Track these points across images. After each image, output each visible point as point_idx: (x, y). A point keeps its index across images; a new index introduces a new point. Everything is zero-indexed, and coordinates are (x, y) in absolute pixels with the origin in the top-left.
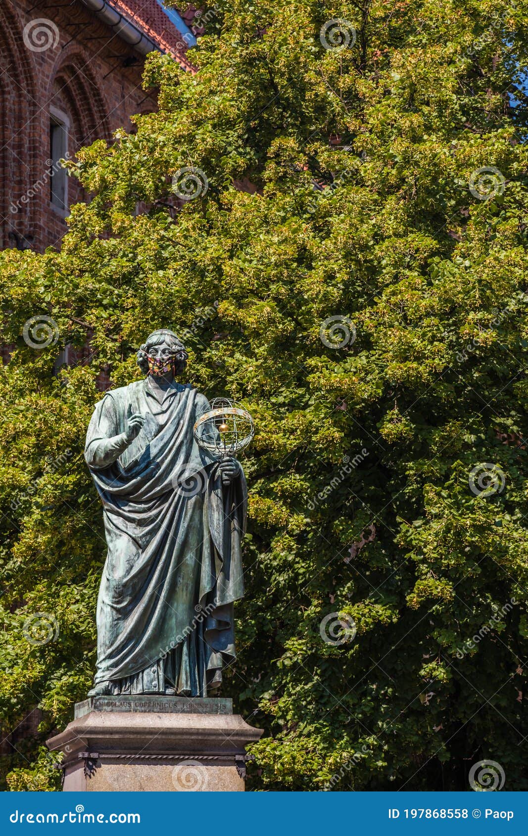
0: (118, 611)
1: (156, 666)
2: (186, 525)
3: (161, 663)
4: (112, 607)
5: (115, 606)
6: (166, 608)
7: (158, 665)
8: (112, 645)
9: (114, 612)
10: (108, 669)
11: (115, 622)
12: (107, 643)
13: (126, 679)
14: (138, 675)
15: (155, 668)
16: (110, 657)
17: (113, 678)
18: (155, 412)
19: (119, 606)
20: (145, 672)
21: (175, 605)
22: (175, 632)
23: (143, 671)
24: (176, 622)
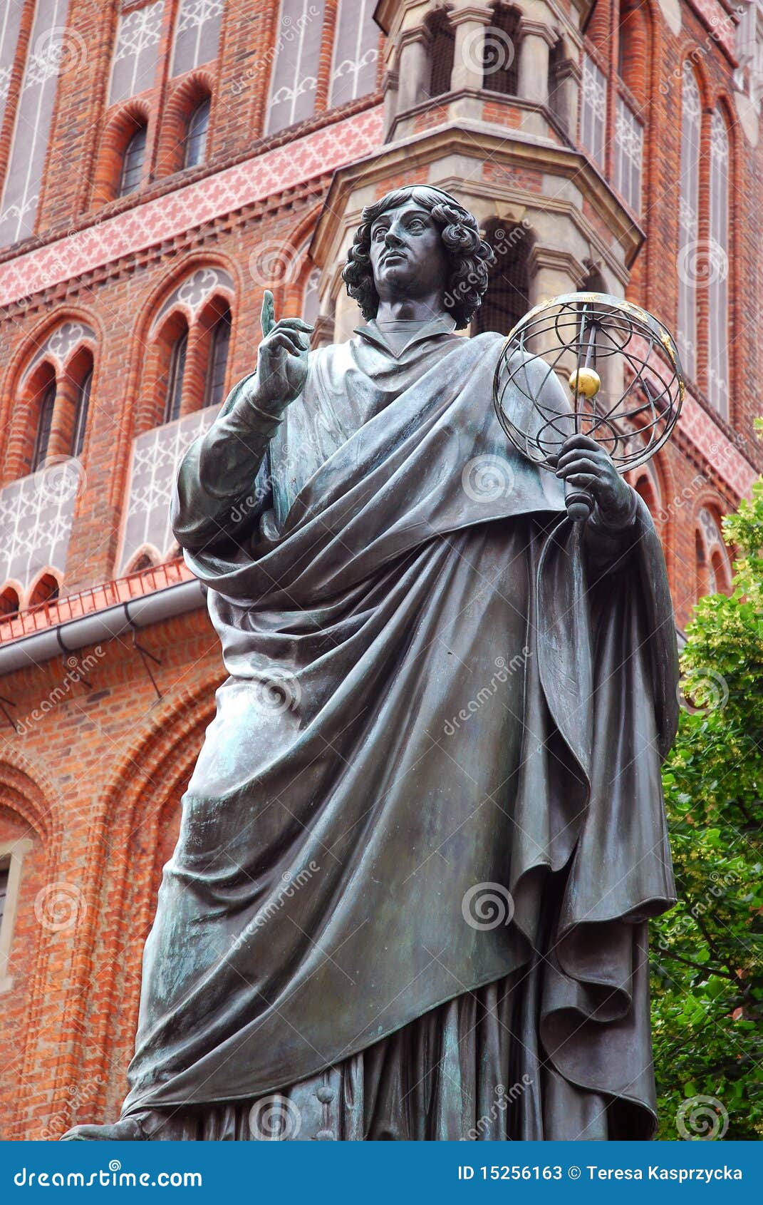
0: (201, 890)
1: (336, 1075)
2: (457, 660)
3: (357, 1072)
4: (184, 880)
5: (195, 875)
6: (376, 892)
7: (347, 1082)
8: (177, 999)
9: (191, 898)
10: (157, 1077)
12: (162, 992)
13: (218, 1110)
15: (332, 1087)
16: (169, 1035)
17: (168, 1101)
18: (374, 370)
19: (206, 878)
20: (297, 1093)
21: (414, 897)
23: (286, 1092)
24: (415, 950)
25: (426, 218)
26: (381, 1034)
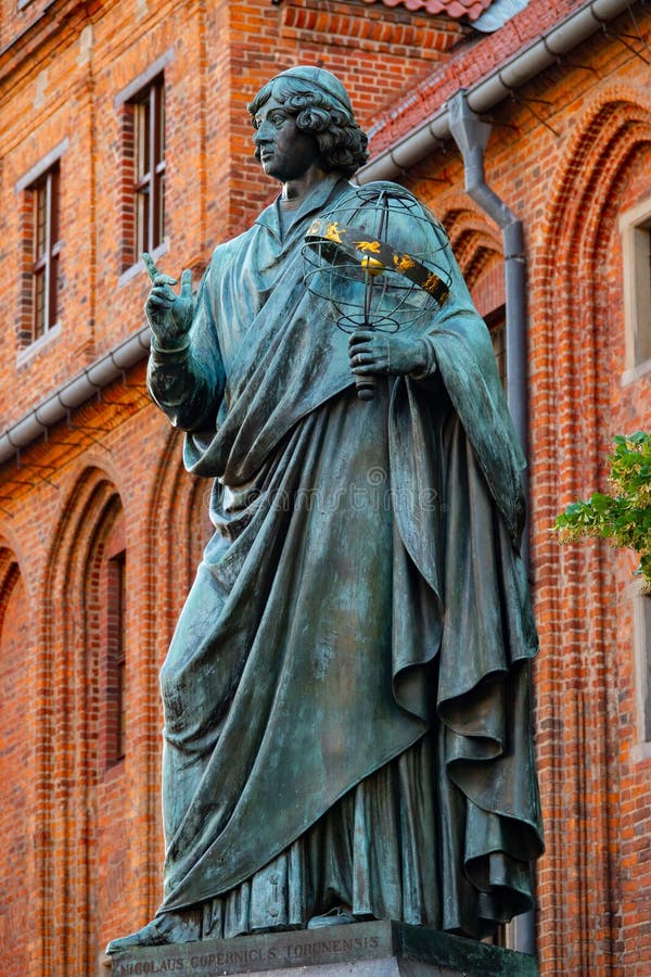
0: (180, 747)
4: (169, 741)
5: (175, 737)
7: (290, 864)
11: (179, 777)
14: (238, 888)
19: (180, 738)
21: (320, 714)
22: (323, 778)
23: (250, 881)
24: (325, 756)
25: (281, 112)
26: (306, 824)
